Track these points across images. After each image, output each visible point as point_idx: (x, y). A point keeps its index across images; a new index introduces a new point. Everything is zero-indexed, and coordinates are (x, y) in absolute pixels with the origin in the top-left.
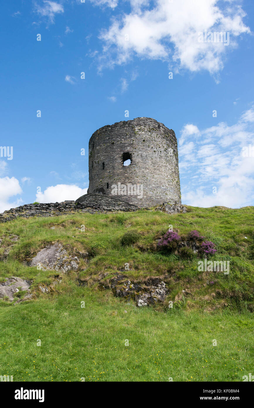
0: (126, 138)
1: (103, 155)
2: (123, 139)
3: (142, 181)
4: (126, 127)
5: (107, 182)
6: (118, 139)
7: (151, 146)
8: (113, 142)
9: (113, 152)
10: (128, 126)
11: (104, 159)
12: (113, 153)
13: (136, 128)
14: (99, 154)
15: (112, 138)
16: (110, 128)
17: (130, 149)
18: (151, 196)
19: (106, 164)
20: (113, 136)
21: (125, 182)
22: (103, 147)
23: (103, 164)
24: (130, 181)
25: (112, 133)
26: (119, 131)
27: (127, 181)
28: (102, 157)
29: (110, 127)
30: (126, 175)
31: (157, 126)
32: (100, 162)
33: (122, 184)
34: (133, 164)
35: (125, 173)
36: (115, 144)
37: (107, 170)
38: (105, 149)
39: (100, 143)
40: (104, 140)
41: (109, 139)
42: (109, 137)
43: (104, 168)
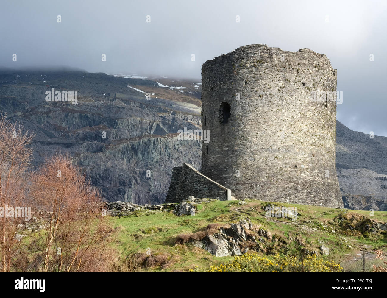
0: (225, 81)
2: (222, 83)
3: (241, 143)
4: (226, 63)
5: (207, 145)
7: (256, 89)
9: (213, 101)
10: (228, 63)
11: (206, 111)
12: (213, 103)
13: (236, 65)
14: (203, 101)
17: (229, 97)
18: (251, 163)
20: (213, 77)
21: (222, 146)
22: (206, 93)
23: (205, 118)
24: (227, 144)
26: (218, 70)
28: (205, 108)
29: (211, 64)
31: (267, 55)
32: (204, 115)
33: (219, 148)
34: (231, 120)
35: (223, 133)
36: (214, 90)
37: (208, 127)
38: (207, 97)
39: (203, 86)
40: (206, 83)
41: (209, 81)
42: (209, 78)
43: (205, 124)
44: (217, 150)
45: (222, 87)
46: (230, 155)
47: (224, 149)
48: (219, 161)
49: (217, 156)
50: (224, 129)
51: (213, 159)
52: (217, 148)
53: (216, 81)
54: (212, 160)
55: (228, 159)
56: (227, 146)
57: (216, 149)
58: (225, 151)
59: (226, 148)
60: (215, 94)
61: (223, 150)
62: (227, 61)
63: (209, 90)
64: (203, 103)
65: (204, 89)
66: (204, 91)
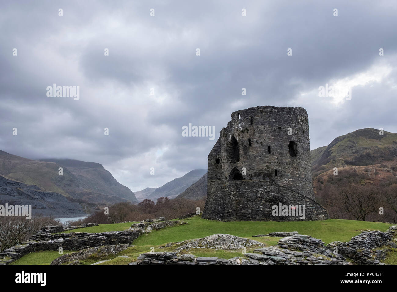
0: (292, 126)
1: (269, 137)
4: (292, 114)
6: (285, 125)
8: (280, 126)
11: (270, 142)
12: (281, 138)
13: (299, 118)
14: (262, 134)
15: (279, 122)
16: (276, 111)
17: (296, 139)
19: (273, 149)
20: (280, 120)
22: (269, 128)
23: (269, 147)
24: (297, 172)
25: (279, 117)
26: (285, 117)
27: (295, 172)
28: (268, 140)
29: (276, 109)
30: (293, 165)
32: (264, 144)
33: (291, 174)
34: (298, 155)
35: (293, 163)
36: (282, 129)
37: (275, 155)
38: (271, 132)
39: (263, 123)
40: (270, 122)
41: (275, 122)
42: (275, 119)
43: (269, 152)
44: (290, 175)
46: (300, 180)
48: (291, 184)
49: (289, 179)
50: (294, 161)
51: (286, 181)
52: (289, 173)
54: (283, 182)
55: (299, 183)
56: (297, 174)
57: (288, 174)
58: (297, 177)
60: (284, 133)
61: (294, 176)
62: (293, 113)
63: (276, 128)
64: (262, 135)
65: (265, 125)
66: (265, 126)
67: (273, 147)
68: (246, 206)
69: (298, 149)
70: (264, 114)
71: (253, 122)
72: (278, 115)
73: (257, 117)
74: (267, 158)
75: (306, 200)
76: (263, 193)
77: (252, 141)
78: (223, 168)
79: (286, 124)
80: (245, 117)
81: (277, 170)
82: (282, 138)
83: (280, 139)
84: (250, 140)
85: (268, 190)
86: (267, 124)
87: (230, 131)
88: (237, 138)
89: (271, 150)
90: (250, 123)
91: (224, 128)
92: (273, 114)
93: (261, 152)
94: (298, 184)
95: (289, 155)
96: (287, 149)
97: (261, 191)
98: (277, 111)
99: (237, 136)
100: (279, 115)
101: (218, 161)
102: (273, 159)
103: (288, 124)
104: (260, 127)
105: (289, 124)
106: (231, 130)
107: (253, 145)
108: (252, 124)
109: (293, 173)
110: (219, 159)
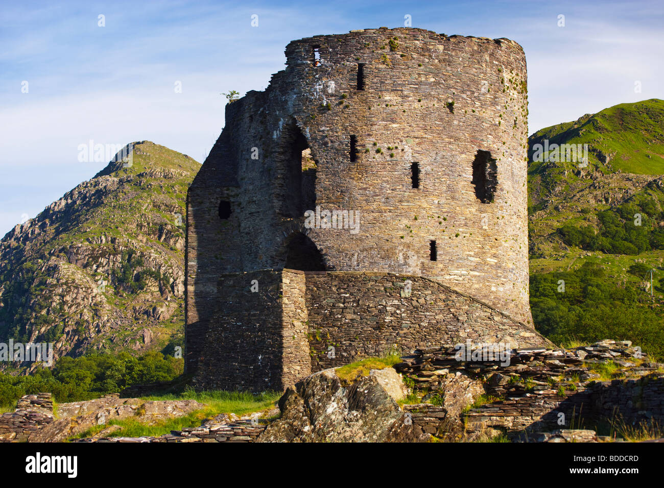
1: (416, 134)
2: (478, 104)
5: (433, 238)
6: (464, 96)
8: (450, 101)
9: (451, 137)
12: (452, 140)
13: (505, 75)
14: (393, 121)
15: (448, 86)
16: (441, 48)
17: (494, 143)
19: (427, 174)
20: (451, 79)
22: (416, 105)
23: (415, 168)
24: (494, 251)
25: (449, 68)
26: (467, 70)
27: (487, 248)
28: (411, 142)
32: (398, 156)
33: (476, 255)
34: (499, 197)
35: (483, 222)
36: (455, 111)
37: (431, 194)
38: (423, 118)
39: (399, 84)
40: (420, 83)
41: (437, 83)
42: (436, 75)
43: (416, 183)
44: (473, 259)
45: (477, 113)
47: (488, 259)
48: (477, 286)
49: (472, 273)
52: (472, 253)
53: (463, 92)
54: (454, 279)
55: (497, 286)
56: (495, 256)
57: (468, 255)
58: (492, 266)
59: (492, 260)
61: (486, 263)
62: (488, 59)
63: (436, 106)
64: (394, 125)
65: (405, 93)
66: (404, 97)
67: (429, 168)
68: (345, 354)
69: (501, 178)
70: (402, 56)
71: (367, 81)
72: (444, 60)
73: (378, 63)
74: (408, 202)
75: (522, 334)
76: (398, 312)
77: (358, 144)
78: (248, 233)
79: (469, 93)
80: (336, 62)
81: (437, 242)
82: (457, 139)
83: (450, 143)
84: (353, 140)
85: (415, 303)
86: (411, 90)
87: (283, 105)
88: (308, 130)
89: (421, 176)
90: (354, 83)
91: (251, 94)
92: (430, 56)
93: (387, 182)
94: (493, 289)
95: (472, 196)
96: (469, 174)
97: (392, 306)
98: (445, 49)
99: (305, 124)
100: (450, 63)
101: (225, 210)
102: (425, 205)
103: (473, 92)
104: (387, 98)
105: (476, 94)
106: (286, 101)
107: (363, 159)
108: (360, 86)
109: (481, 253)
110: (232, 200)
